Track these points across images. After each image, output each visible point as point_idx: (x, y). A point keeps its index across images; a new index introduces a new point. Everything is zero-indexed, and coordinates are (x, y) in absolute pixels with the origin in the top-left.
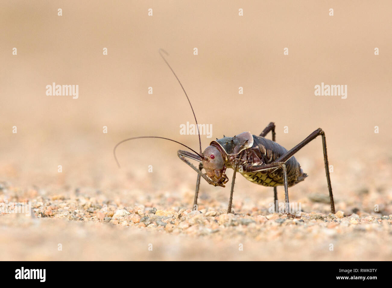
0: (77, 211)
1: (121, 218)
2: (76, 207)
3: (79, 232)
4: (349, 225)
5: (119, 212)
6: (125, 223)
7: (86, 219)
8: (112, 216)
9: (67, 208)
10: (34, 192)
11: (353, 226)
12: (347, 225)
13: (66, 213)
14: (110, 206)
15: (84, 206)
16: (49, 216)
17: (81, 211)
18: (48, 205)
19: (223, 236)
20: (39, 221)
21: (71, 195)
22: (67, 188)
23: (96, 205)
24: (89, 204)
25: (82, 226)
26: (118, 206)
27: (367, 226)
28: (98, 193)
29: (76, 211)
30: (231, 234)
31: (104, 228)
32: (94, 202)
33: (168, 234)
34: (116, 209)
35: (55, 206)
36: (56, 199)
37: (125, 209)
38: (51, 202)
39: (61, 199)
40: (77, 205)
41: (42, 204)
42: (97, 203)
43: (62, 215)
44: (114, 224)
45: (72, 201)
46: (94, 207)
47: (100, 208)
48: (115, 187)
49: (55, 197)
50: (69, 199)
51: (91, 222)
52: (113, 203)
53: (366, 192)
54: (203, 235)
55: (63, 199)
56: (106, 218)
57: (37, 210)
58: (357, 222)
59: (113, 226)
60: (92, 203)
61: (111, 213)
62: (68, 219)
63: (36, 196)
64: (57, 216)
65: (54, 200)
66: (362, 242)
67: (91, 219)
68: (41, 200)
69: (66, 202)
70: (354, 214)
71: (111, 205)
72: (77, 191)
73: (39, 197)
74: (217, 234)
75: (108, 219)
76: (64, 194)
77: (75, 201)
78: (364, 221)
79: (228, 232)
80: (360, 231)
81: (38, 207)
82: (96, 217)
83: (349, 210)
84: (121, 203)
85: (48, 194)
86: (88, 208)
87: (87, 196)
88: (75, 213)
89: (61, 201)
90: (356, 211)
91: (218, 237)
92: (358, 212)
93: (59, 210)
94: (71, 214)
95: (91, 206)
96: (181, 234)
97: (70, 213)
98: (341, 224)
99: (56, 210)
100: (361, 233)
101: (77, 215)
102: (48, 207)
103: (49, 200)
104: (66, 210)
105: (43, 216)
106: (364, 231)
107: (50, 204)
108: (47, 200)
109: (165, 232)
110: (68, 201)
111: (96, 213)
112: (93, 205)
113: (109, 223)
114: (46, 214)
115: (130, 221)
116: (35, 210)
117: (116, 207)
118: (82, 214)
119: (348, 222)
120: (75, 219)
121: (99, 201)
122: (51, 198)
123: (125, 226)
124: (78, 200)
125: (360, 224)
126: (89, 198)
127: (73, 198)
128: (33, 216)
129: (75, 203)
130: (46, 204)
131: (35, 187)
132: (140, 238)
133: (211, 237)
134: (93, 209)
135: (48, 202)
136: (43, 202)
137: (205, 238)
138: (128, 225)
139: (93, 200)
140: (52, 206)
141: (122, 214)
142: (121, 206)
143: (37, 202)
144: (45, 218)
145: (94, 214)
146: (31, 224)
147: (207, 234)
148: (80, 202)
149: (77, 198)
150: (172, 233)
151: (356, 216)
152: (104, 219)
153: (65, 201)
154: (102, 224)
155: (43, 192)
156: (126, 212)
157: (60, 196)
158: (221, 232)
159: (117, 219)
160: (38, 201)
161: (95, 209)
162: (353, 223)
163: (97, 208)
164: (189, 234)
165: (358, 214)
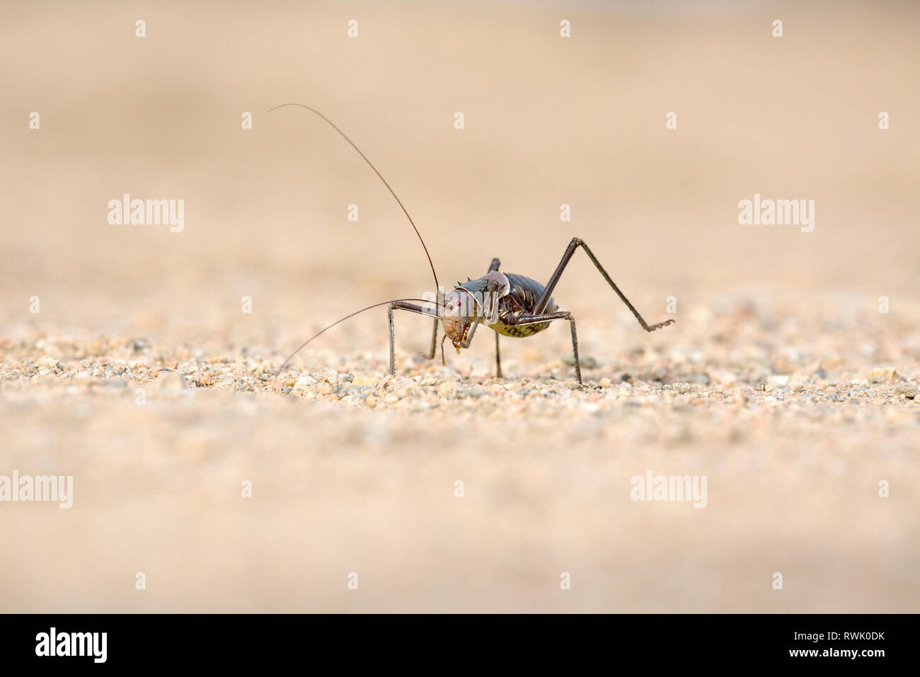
0: (245, 378)
1: (305, 388)
2: (243, 373)
3: (247, 407)
4: (618, 397)
5: (303, 381)
6: (310, 395)
7: (257, 390)
8: (293, 385)
9: (231, 374)
10: (186, 352)
11: (623, 399)
12: (615, 397)
13: (229, 381)
14: (290, 372)
15: (254, 371)
16: (207, 384)
17: (250, 378)
18: (205, 371)
19: (444, 412)
20: (193, 392)
21: (237, 355)
22: (231, 347)
23: (271, 370)
24: (261, 369)
25: (252, 398)
26: (301, 372)
27: (642, 400)
28: (274, 354)
29: (243, 378)
30: (456, 410)
31: (282, 401)
32: (268, 366)
33: (370, 410)
34: (298, 375)
35: (215, 371)
36: (216, 362)
37: (310, 375)
38: (209, 366)
39: (222, 362)
40: (245, 370)
41: (196, 368)
42: (272, 367)
43: (223, 384)
44: (295, 397)
45: (238, 365)
46: (268, 373)
47: (277, 374)
49: (214, 359)
50: (234, 362)
51: (264, 394)
52: (294, 367)
53: (640, 352)
54: (417, 411)
55: (225, 362)
56: (284, 388)
57: (190, 377)
58: (628, 393)
59: (294, 399)
60: (265, 367)
61: (291, 381)
62: (232, 389)
63: (188, 357)
64: (217, 385)
65: (213, 363)
66: (636, 421)
67: (263, 389)
68: (196, 363)
69: (229, 367)
70: (624, 383)
71: (292, 370)
72: (245, 351)
73: (192, 360)
74: (436, 410)
75: (288, 389)
76: (227, 356)
77: (242, 365)
78: (637, 392)
79: (451, 407)
80: (632, 405)
81: (191, 373)
82: (270, 386)
83: (618, 376)
84: (305, 368)
85: (205, 354)
86: (260, 375)
87: (258, 357)
88: (242, 382)
89: (222, 365)
90: (626, 378)
91: (438, 414)
92: (629, 380)
93: (219, 376)
94: (237, 383)
95: (264, 372)
96: (388, 411)
97: (235, 381)
98: (607, 396)
99: (216, 377)
100: (634, 409)
101: (245, 384)
102: (205, 373)
103: (206, 363)
104: (229, 377)
105: (199, 385)
106: (638, 405)
107: (208, 369)
108: (203, 364)
109: (365, 407)
110: (233, 365)
111: (271, 381)
112: (266, 371)
113: (288, 396)
114: (202, 382)
115: (318, 393)
116: (187, 377)
117: (298, 372)
118: (252, 382)
119: (616, 394)
120: (243, 390)
121: (274, 365)
122: (208, 360)
123: (311, 399)
124: (245, 363)
125: (633, 396)
126: (261, 361)
127: (240, 360)
128: (184, 386)
129: (242, 368)
130: (201, 369)
131: (187, 345)
132: (331, 415)
133: (428, 415)
134: (266, 375)
135: (204, 366)
136: (197, 366)
137: (421, 415)
138: (315, 398)
139: (266, 363)
140: (211, 372)
141: (307, 383)
142: (305, 372)
143: (189, 367)
144: (202, 388)
145: (268, 383)
146: (181, 397)
147: (422, 410)
148: (248, 366)
149: (245, 361)
150: (375, 409)
151: (628, 385)
152: (282, 390)
153: (228, 364)
154: (279, 396)
155: (198, 353)
156: (312, 379)
157: (221, 358)
158: (442, 408)
159: (300, 390)
160: (191, 364)
161: (269, 376)
162: (623, 395)
163: (273, 374)
164: (399, 411)
165: (631, 383)
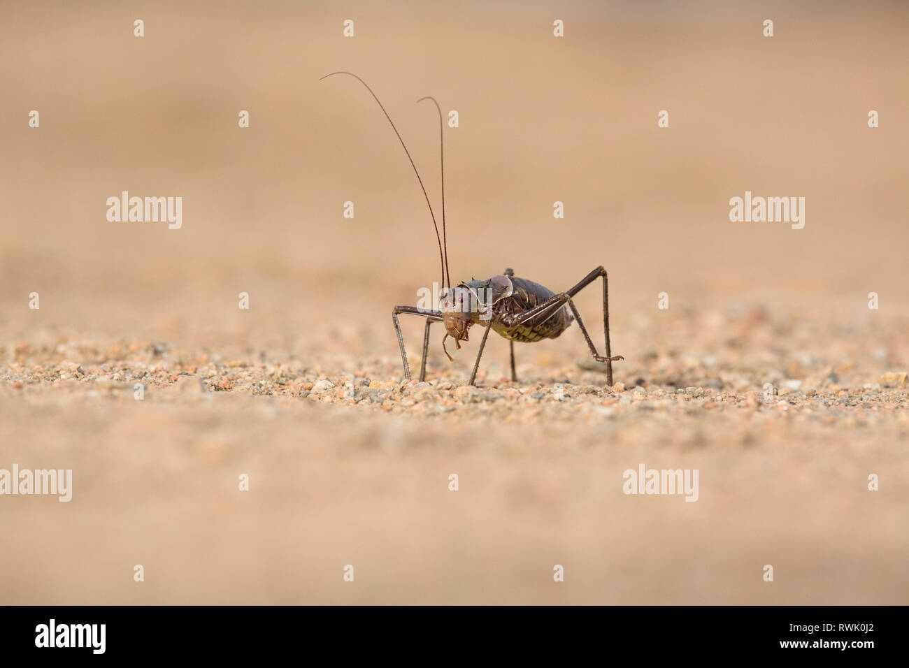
0: (263, 382)
1: (322, 392)
2: (261, 377)
3: (267, 411)
4: (632, 401)
5: (320, 384)
6: (328, 399)
7: (275, 393)
8: (310, 389)
9: (250, 378)
10: (205, 357)
11: (636, 403)
12: (629, 402)
13: (248, 385)
14: (308, 376)
15: (272, 375)
16: (225, 388)
17: (268, 382)
18: (223, 375)
19: (461, 416)
20: (212, 395)
21: (255, 360)
22: (249, 351)
23: (288, 374)
24: (280, 372)
25: (271, 402)
26: (318, 376)
27: (656, 403)
28: (292, 358)
29: (261, 382)
30: (472, 413)
31: (300, 405)
32: (286, 370)
33: (387, 414)
34: (316, 379)
35: (234, 375)
36: (235, 366)
37: (327, 379)
38: (228, 370)
39: (241, 366)
40: (263, 374)
41: (215, 373)
42: (290, 371)
43: (242, 387)
44: (313, 400)
45: (256, 369)
46: (286, 376)
47: (294, 378)
48: (315, 349)
49: (233, 363)
50: (252, 366)
51: (282, 398)
52: (312, 371)
53: (654, 356)
54: (433, 415)
55: (244, 366)
56: (302, 392)
57: (209, 381)
58: (641, 397)
59: (312, 402)
60: (283, 371)
61: (309, 385)
62: (250, 393)
63: (207, 362)
64: (236, 389)
65: (232, 367)
66: (649, 424)
67: (281, 393)
68: (214, 367)
69: (247, 371)
70: (638, 387)
71: (309, 374)
72: (263, 356)
73: (211, 364)
74: (452, 414)
75: (305, 393)
76: (245, 360)
77: (260, 369)
78: (651, 397)
79: (467, 411)
80: (646, 409)
81: (210, 377)
82: (288, 390)
83: (631, 380)
84: (323, 372)
85: (224, 359)
86: (278, 379)
87: (276, 362)
88: (261, 385)
89: (241, 369)
90: (640, 382)
91: (454, 418)
92: (643, 384)
93: (238, 380)
94: (255, 387)
95: (282, 376)
96: (404, 414)
97: (254, 385)
98: (621, 400)
99: (234, 382)
100: (648, 413)
101: (263, 388)
102: (224, 377)
103: (225, 367)
104: (248, 381)
105: (217, 389)
106: (652, 409)
107: (226, 373)
108: (222, 368)
109: (382, 411)
110: (251, 369)
111: (288, 385)
112: (284, 375)
113: (305, 399)
114: (221, 386)
115: (335, 396)
116: (206, 381)
117: (316, 376)
118: (270, 386)
119: (630, 397)
120: (261, 393)
121: (293, 370)
122: (227, 364)
123: (329, 402)
124: (264, 368)
125: (646, 400)
126: (279, 365)
127: (258, 364)
128: (203, 390)
129: (260, 372)
130: (220, 374)
131: (206, 350)
132: (348, 419)
133: (445, 418)
134: (284, 379)
135: (223, 371)
136: (216, 370)
137: (437, 419)
138: (332, 402)
139: (284, 367)
140: (230, 376)
141: (324, 387)
142: (323, 376)
143: (208, 370)
144: (220, 392)
145: (286, 387)
146: (201, 400)
147: (439, 414)
148: (267, 370)
149: (263, 365)
150: (391, 412)
151: (642, 389)
152: (300, 394)
153: (246, 369)
154: (296, 400)
155: (217, 357)
156: (330, 384)
157: (240, 362)
158: (458, 412)
159: (317, 394)
160: (210, 368)
161: (287, 380)
162: (637, 399)
163: (291, 378)
164: (415, 414)
165: (645, 387)
